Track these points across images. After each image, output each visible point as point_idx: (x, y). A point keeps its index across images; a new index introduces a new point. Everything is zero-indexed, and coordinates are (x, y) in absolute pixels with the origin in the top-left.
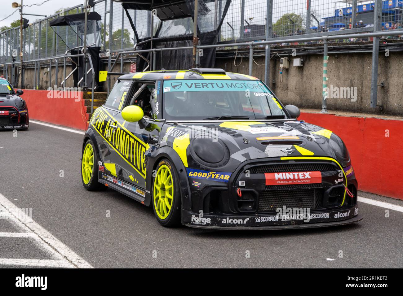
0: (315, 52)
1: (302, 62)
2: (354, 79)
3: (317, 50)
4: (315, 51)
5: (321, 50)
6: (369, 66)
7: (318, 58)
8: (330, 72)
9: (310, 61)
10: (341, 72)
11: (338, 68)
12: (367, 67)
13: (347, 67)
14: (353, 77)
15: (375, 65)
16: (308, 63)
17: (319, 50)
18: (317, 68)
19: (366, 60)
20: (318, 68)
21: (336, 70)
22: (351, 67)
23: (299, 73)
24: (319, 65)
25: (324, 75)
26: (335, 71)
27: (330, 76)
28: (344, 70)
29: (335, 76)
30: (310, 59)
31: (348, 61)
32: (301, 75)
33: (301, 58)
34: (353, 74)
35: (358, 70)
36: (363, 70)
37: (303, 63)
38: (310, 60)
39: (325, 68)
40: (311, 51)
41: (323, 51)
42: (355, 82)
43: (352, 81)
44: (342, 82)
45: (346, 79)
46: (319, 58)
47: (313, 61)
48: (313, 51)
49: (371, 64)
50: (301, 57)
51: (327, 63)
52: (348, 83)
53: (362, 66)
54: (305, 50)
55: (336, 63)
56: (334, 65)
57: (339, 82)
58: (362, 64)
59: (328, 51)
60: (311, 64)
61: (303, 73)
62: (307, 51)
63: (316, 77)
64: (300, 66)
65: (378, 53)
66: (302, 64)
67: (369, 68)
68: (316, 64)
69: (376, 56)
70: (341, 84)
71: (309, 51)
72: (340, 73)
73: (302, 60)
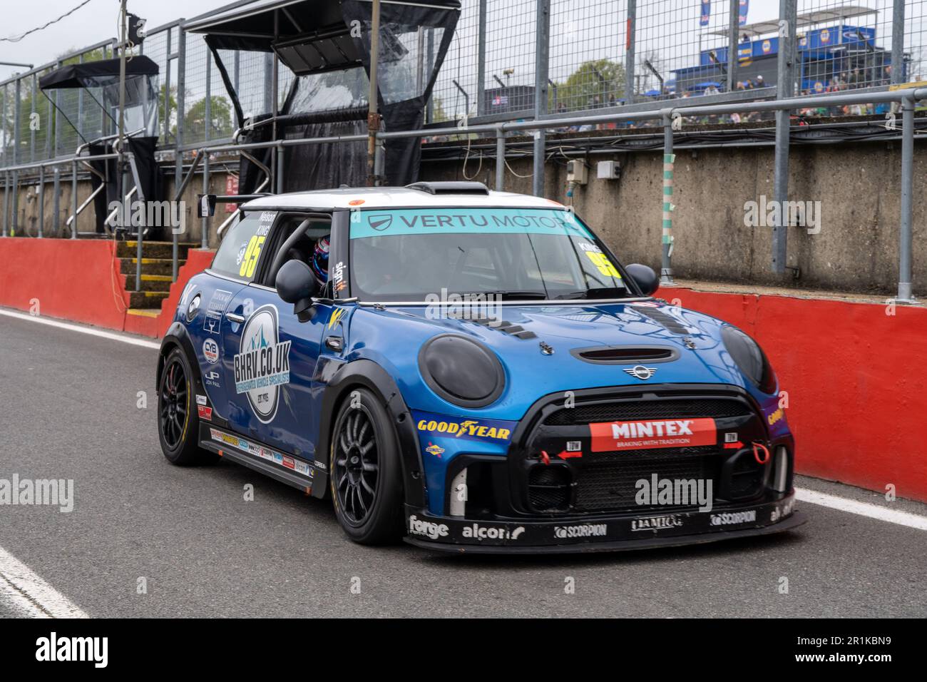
0: (645, 146)
1: (617, 168)
2: (736, 208)
3: (651, 143)
4: (646, 143)
5: (660, 141)
6: (769, 178)
7: (653, 160)
8: (681, 191)
9: (635, 166)
10: (704, 192)
11: (698, 182)
12: (763, 179)
13: (719, 179)
14: (732, 202)
15: (781, 175)
16: (630, 172)
17: (656, 142)
18: (651, 183)
19: (762, 163)
20: (653, 181)
21: (694, 186)
22: (727, 180)
23: (611, 193)
24: (655, 175)
25: (666, 198)
26: (691, 188)
27: (680, 202)
28: (713, 186)
29: (691, 201)
30: (634, 162)
31: (720, 167)
32: (615, 198)
33: (614, 160)
34: (732, 196)
35: (743, 187)
36: (755, 187)
37: (619, 171)
38: (636, 164)
39: (667, 183)
40: (637, 143)
41: (663, 144)
42: (738, 214)
43: (731, 212)
44: (708, 214)
45: (717, 206)
46: (655, 159)
47: (642, 167)
48: (641, 143)
49: (774, 173)
50: (615, 158)
51: (671, 170)
52: (721, 217)
53: (751, 177)
54: (623, 141)
55: (693, 170)
56: (689, 177)
57: (699, 215)
58: (752, 173)
59: (675, 144)
60: (639, 173)
61: (620, 194)
62: (627, 143)
63: (648, 204)
64: (612, 177)
65: (787, 147)
66: (616, 173)
67: (768, 181)
68: (649, 172)
69: (782, 155)
70: (705, 219)
71: (632, 143)
72: (702, 193)
73: (618, 164)
